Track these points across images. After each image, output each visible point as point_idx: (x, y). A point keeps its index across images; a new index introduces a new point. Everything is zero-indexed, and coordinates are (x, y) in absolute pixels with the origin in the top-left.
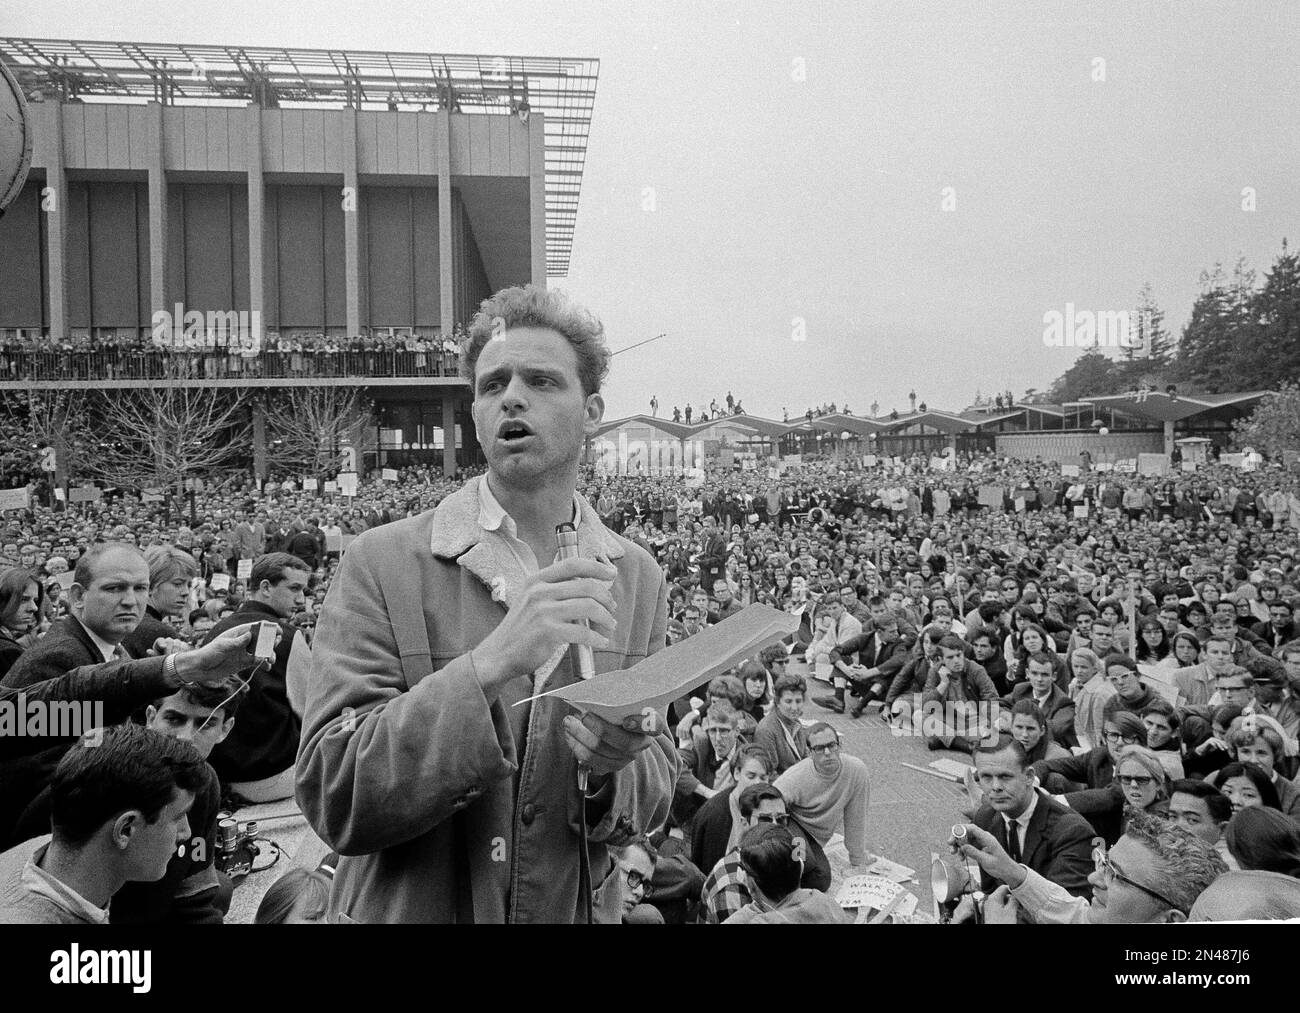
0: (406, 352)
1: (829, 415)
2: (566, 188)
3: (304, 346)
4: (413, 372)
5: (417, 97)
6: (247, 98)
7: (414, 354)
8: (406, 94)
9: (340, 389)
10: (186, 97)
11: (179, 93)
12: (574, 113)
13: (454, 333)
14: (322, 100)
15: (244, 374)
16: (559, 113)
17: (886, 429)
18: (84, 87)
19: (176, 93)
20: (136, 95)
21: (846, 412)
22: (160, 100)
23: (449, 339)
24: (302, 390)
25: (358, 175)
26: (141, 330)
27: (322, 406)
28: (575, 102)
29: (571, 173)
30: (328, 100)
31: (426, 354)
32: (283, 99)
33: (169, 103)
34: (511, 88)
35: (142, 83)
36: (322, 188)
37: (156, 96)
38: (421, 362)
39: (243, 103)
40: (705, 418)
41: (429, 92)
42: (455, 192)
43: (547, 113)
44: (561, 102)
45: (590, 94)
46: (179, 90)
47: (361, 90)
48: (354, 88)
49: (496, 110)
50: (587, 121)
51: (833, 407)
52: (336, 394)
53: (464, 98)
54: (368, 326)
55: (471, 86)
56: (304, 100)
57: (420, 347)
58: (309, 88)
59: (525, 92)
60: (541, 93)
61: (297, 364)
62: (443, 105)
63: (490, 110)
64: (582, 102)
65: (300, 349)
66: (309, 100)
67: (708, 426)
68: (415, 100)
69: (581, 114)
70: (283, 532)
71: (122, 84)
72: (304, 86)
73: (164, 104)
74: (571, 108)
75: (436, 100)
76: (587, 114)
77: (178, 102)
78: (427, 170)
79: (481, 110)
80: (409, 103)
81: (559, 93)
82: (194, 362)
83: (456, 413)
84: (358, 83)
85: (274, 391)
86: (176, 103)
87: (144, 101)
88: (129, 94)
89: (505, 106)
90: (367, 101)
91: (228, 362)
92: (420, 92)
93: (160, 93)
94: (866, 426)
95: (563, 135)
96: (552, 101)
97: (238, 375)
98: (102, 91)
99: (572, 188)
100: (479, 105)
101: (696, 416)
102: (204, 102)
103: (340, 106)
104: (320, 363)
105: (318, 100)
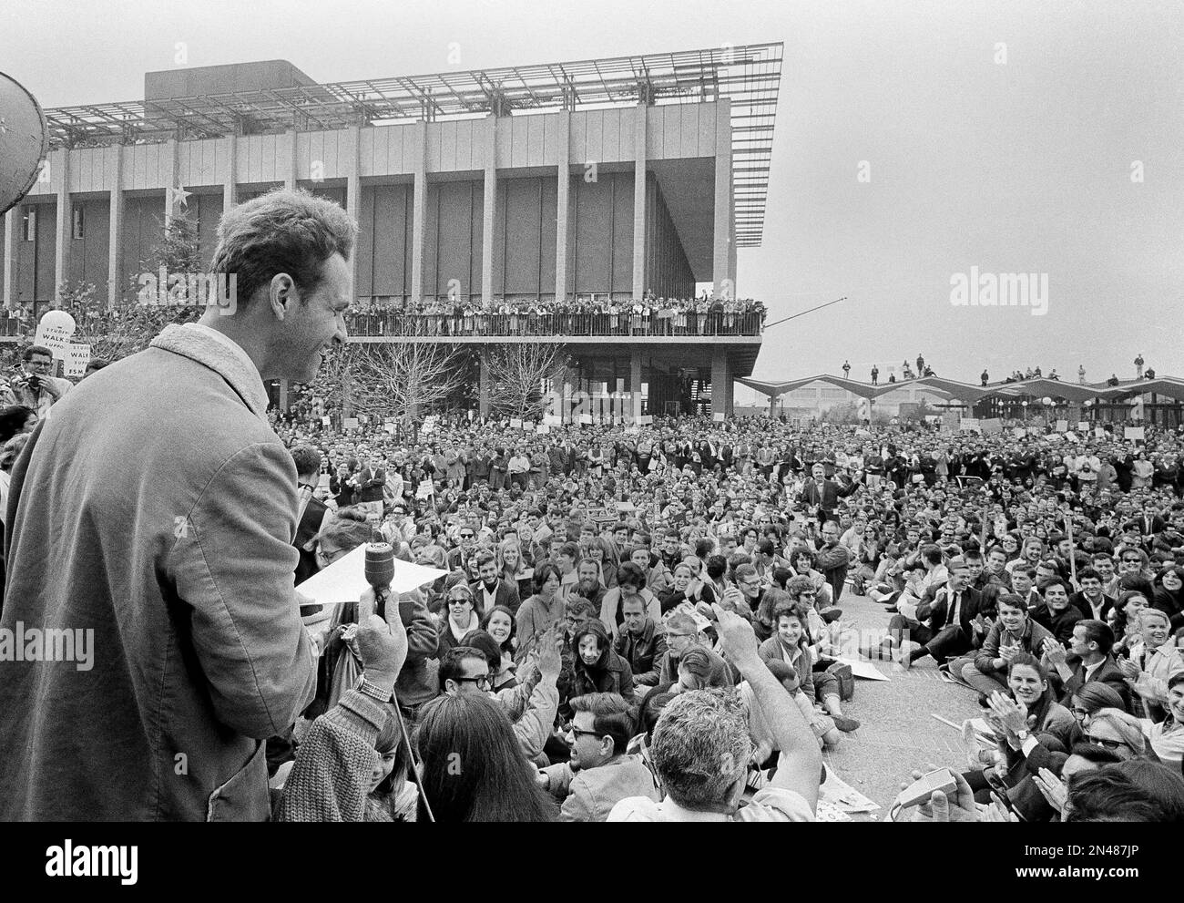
0: (600, 315)
1: (1035, 380)
2: (757, 165)
3: (520, 310)
4: (606, 331)
5: (621, 95)
6: (488, 110)
7: (607, 317)
8: (612, 94)
9: (543, 345)
10: (445, 114)
11: (440, 112)
12: (761, 95)
13: (644, 297)
14: (544, 107)
15: (474, 333)
16: (747, 96)
17: (1104, 396)
18: (375, 115)
19: (437, 112)
20: (410, 116)
21: (1053, 377)
22: (426, 119)
23: (638, 302)
24: (514, 346)
25: (570, 166)
26: (405, 297)
27: (529, 359)
28: (762, 85)
29: (761, 150)
30: (549, 106)
31: (619, 316)
32: (515, 108)
33: (432, 120)
34: (701, 78)
35: (414, 107)
36: (541, 178)
37: (423, 116)
38: (614, 324)
39: (483, 115)
40: (893, 379)
41: (632, 90)
42: (650, 175)
43: (734, 97)
44: (749, 86)
45: (776, 76)
46: (440, 109)
47: (576, 94)
48: (570, 94)
49: (690, 100)
50: (773, 101)
51: (1038, 372)
52: (540, 349)
53: (662, 92)
54: (573, 293)
55: (668, 81)
56: (531, 107)
57: (614, 311)
58: (536, 99)
59: (715, 80)
60: (729, 80)
61: (514, 324)
62: (642, 99)
63: (684, 100)
64: (769, 85)
65: (516, 313)
66: (535, 107)
67: (895, 388)
68: (620, 98)
69: (768, 95)
70: (479, 458)
71: (399, 109)
72: (531, 95)
73: (429, 122)
74: (758, 91)
75: (637, 97)
76: (774, 94)
77: (438, 119)
78: (626, 158)
79: (677, 101)
80: (615, 101)
81: (746, 78)
82: (440, 323)
83: (643, 367)
84: (573, 89)
85: (492, 346)
86: (436, 120)
87: (414, 121)
88: (406, 117)
89: (698, 95)
90: (580, 103)
91: (463, 322)
92: (624, 91)
93: (426, 113)
94: (1080, 394)
95: (751, 116)
96: (741, 87)
97: (469, 333)
98: (387, 116)
99: (762, 164)
100: (673, 96)
101: (883, 378)
102: (457, 117)
103: (557, 109)
104: (533, 326)
105: (541, 107)
